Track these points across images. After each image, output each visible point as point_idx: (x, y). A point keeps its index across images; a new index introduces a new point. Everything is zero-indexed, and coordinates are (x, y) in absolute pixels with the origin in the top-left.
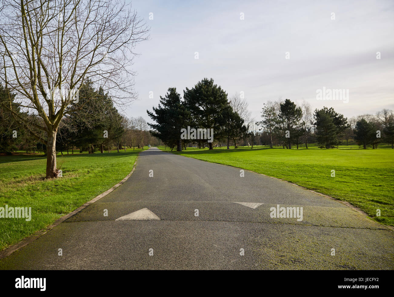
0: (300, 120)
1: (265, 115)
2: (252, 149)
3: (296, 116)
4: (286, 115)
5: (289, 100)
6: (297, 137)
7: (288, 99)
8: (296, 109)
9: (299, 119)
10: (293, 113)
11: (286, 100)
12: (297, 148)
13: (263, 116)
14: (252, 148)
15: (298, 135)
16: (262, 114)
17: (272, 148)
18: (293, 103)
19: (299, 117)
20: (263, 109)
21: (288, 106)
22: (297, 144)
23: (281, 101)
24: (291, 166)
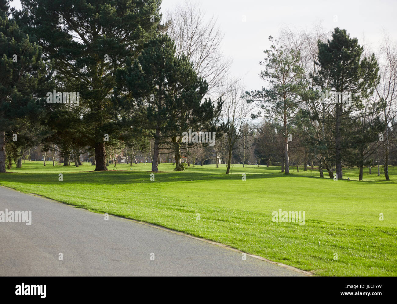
0: (371, 93)
1: (273, 71)
2: (227, 176)
3: (361, 81)
4: (335, 76)
5: (345, 31)
6: (360, 143)
7: (341, 28)
8: (362, 58)
9: (369, 91)
10: (355, 70)
11: (337, 30)
12: (361, 177)
13: (267, 74)
14: (227, 172)
15: (365, 137)
16: (263, 68)
17: (287, 174)
18: (355, 41)
19: (370, 86)
20: (266, 52)
21: (339, 50)
22: (361, 165)
23: (321, 32)
24: (341, 231)
